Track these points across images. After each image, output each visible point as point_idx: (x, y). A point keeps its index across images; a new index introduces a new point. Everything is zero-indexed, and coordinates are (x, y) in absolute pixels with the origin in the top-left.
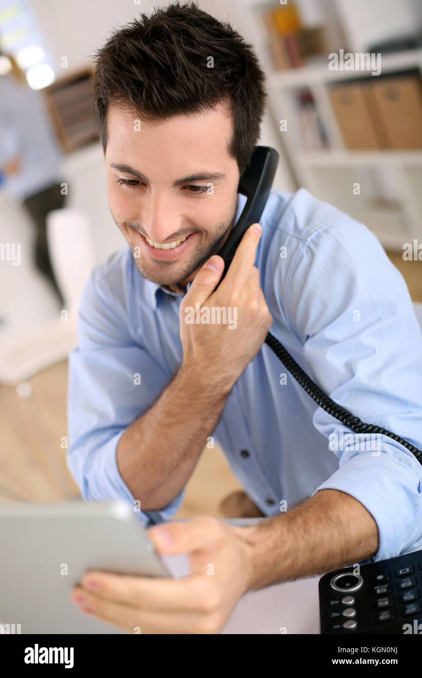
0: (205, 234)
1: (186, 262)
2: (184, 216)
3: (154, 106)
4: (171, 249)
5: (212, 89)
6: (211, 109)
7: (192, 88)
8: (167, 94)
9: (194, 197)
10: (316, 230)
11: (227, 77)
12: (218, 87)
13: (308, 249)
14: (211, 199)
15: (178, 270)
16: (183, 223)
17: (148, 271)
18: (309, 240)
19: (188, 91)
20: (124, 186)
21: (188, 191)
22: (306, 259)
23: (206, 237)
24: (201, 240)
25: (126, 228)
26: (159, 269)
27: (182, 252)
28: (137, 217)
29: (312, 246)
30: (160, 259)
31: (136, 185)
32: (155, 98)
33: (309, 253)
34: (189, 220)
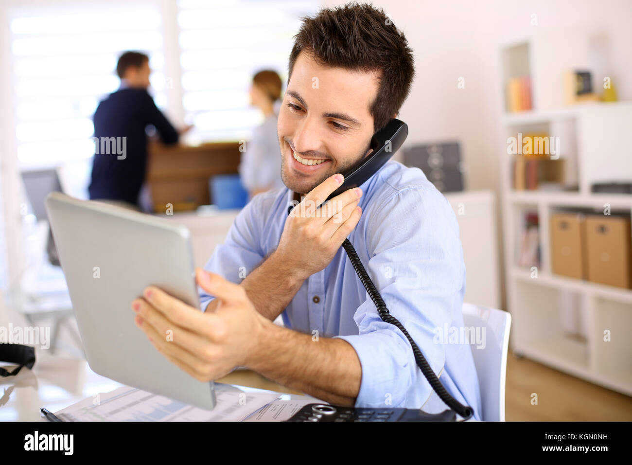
0: (334, 163)
1: (315, 180)
2: (323, 142)
3: (326, 54)
4: (308, 165)
5: (370, 60)
6: (365, 73)
7: (356, 53)
8: (337, 49)
9: (334, 131)
10: (409, 187)
11: (383, 56)
12: (375, 60)
13: (397, 197)
14: (346, 137)
15: (308, 183)
16: (321, 147)
17: (287, 177)
18: (401, 191)
19: (352, 53)
20: (291, 109)
21: (331, 125)
22: (393, 203)
23: (335, 166)
24: (331, 167)
25: (283, 143)
26: (295, 178)
27: (315, 171)
28: (292, 134)
29: (401, 195)
30: (299, 170)
31: (298, 110)
32: (328, 49)
33: (397, 200)
34: (326, 147)
